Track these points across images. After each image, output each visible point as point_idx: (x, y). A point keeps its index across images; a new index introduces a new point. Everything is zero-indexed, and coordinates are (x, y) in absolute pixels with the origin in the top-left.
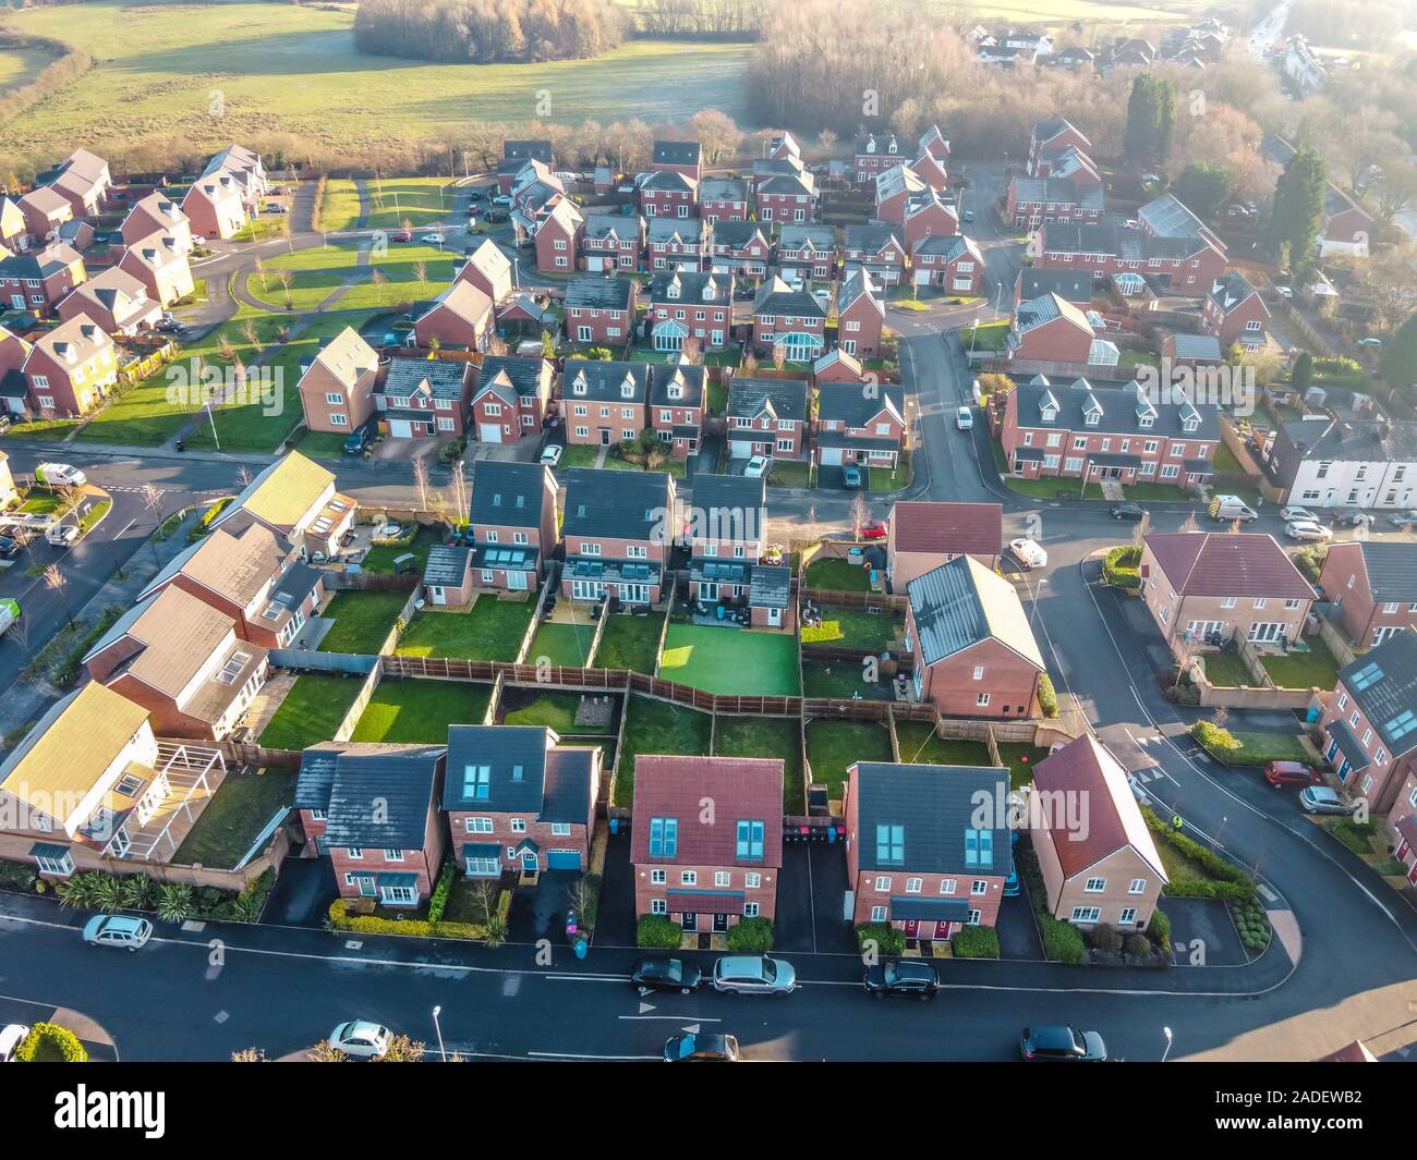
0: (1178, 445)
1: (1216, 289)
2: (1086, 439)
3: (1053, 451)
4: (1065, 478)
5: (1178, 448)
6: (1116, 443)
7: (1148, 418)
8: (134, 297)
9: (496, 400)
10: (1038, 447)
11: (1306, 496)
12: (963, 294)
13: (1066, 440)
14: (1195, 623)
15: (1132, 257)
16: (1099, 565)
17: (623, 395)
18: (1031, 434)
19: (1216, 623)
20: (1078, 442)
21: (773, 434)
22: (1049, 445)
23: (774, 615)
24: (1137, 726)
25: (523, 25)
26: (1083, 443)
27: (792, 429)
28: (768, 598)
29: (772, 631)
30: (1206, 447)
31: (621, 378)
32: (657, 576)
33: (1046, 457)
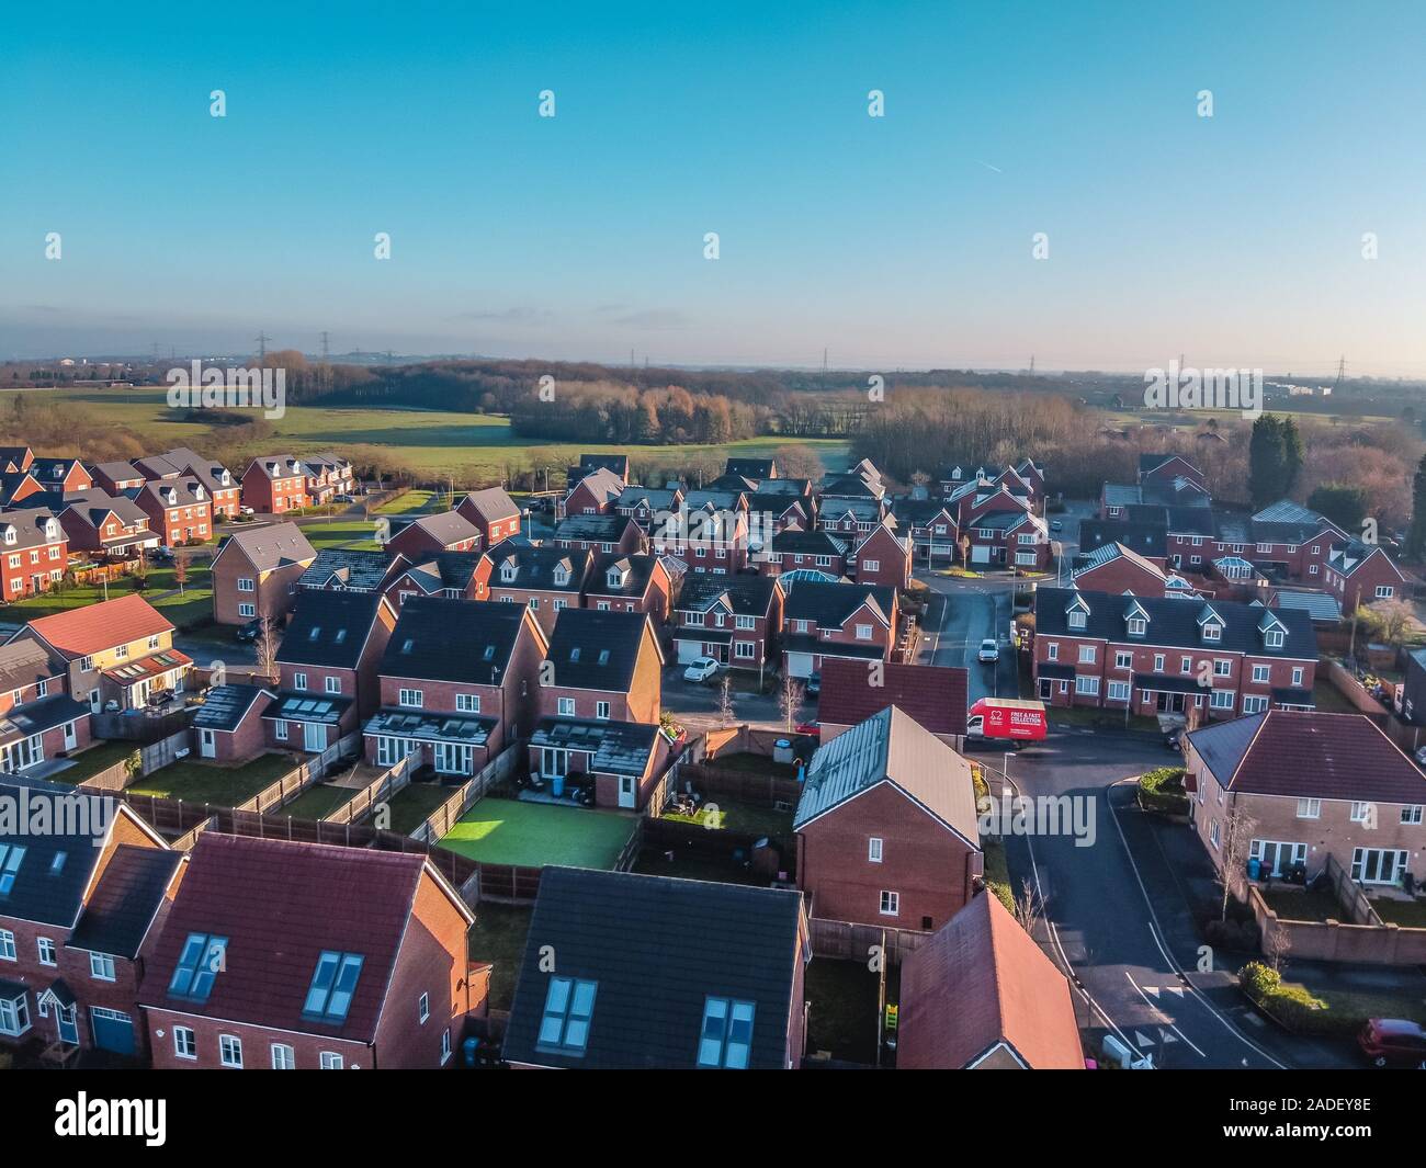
0: (1260, 667)
1: (1334, 555)
2: (1130, 654)
3: (1088, 670)
4: (1108, 709)
5: (1261, 672)
6: (1173, 662)
7: (1213, 627)
8: (130, 522)
9: (413, 586)
10: (1065, 663)
12: (1029, 568)
13: (1104, 652)
14: (1263, 843)
15: (1234, 538)
16: (1133, 791)
17: (556, 582)
18: (1056, 645)
19: (1295, 846)
20: (1120, 659)
21: (730, 634)
22: (1081, 661)
23: (626, 789)
24: (1148, 971)
25: (660, 415)
26: (1127, 659)
27: (753, 629)
28: (619, 762)
29: (622, 814)
30: (1300, 670)
31: (555, 563)
32: (485, 735)
33: (1078, 677)
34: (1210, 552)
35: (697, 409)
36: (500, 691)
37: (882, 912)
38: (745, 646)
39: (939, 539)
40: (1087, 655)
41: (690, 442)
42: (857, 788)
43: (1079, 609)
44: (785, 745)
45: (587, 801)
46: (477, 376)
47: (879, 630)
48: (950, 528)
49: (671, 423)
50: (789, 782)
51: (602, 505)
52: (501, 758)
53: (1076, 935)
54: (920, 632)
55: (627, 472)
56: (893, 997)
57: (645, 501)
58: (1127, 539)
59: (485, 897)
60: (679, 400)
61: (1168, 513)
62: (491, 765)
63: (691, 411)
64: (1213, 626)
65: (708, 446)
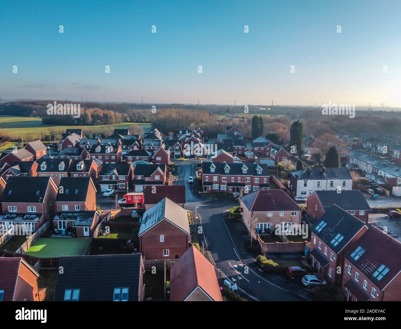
0: (256, 179)
1: (272, 150)
2: (226, 178)
3: (216, 183)
4: (221, 193)
5: (257, 180)
6: (236, 179)
10: (211, 181)
11: (302, 194)
12: (200, 157)
13: (219, 178)
14: (260, 224)
15: (249, 147)
16: (228, 213)
17: (60, 169)
18: (208, 177)
19: (267, 224)
20: (223, 179)
21: (117, 182)
22: (214, 181)
23: (86, 230)
24: (234, 261)
25: (92, 116)
26: (225, 179)
27: (124, 179)
28: (84, 223)
29: (85, 238)
30: (266, 179)
31: (59, 163)
32: (38, 219)
33: (213, 185)
34: (243, 150)
35: (104, 114)
36: (43, 205)
37: (164, 256)
38: (122, 185)
39: (177, 150)
40: (215, 179)
41: (102, 124)
42: (156, 222)
43: (213, 167)
44: (135, 212)
45: (74, 236)
46: (30, 105)
47: (162, 177)
48: (180, 147)
49: (95, 119)
50: (137, 223)
51: (74, 145)
52: (44, 226)
53: (216, 254)
54: (173, 176)
55: (82, 134)
56: (168, 279)
57: (88, 143)
58: (223, 148)
59: (42, 268)
60: (98, 112)
61: (233, 141)
62: (41, 228)
63: (102, 115)
64: (245, 169)
65: (108, 125)
